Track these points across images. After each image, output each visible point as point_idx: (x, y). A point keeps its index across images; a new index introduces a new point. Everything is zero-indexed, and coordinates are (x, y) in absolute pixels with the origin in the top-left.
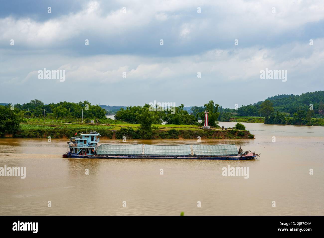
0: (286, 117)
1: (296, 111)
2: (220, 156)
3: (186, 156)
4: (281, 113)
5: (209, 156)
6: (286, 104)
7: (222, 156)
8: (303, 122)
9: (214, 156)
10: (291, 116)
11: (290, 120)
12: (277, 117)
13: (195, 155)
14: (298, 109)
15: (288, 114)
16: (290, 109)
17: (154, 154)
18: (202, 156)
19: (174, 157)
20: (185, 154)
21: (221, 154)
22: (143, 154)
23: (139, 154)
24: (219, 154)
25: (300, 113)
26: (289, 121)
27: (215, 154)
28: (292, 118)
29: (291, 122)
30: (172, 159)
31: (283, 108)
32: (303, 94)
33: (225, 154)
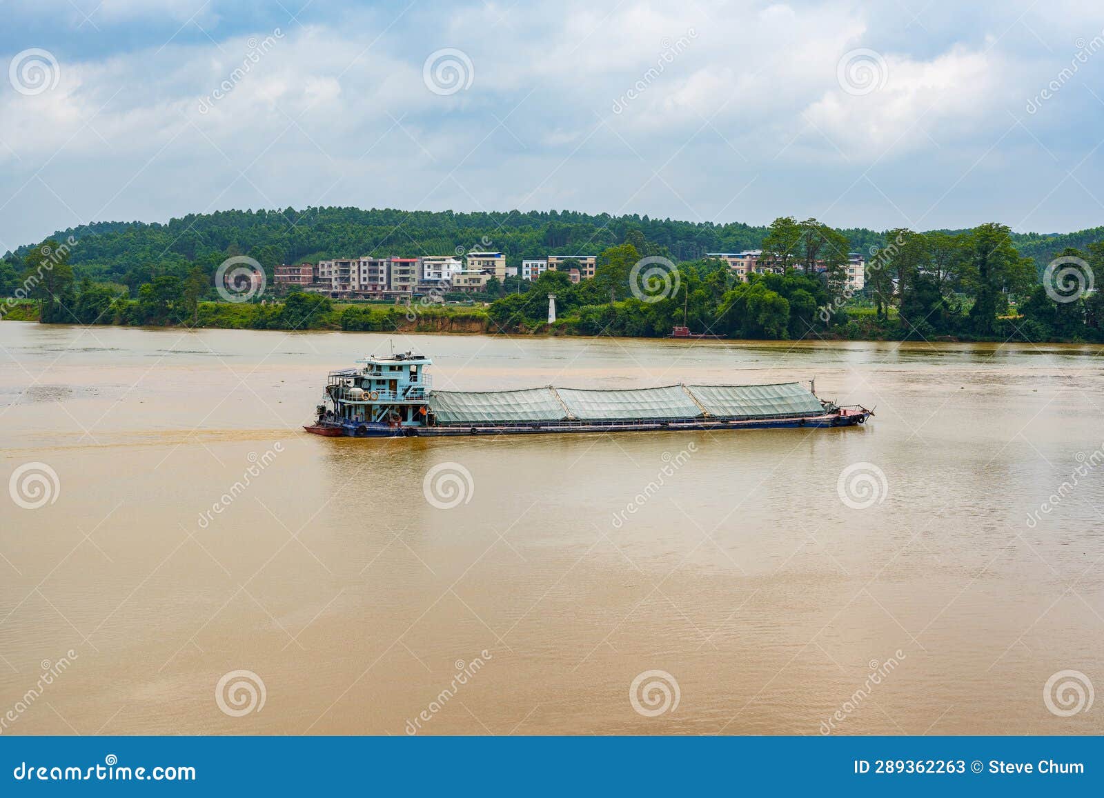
0: (114, 300)
1: (150, 280)
4: (98, 286)
6: (115, 254)
8: (170, 316)
10: (132, 296)
11: (129, 310)
12: (84, 299)
14: (156, 272)
15: (124, 289)
16: (130, 272)
25: (160, 286)
26: (124, 313)
28: (134, 302)
29: (130, 315)
31: (105, 268)
32: (173, 221)
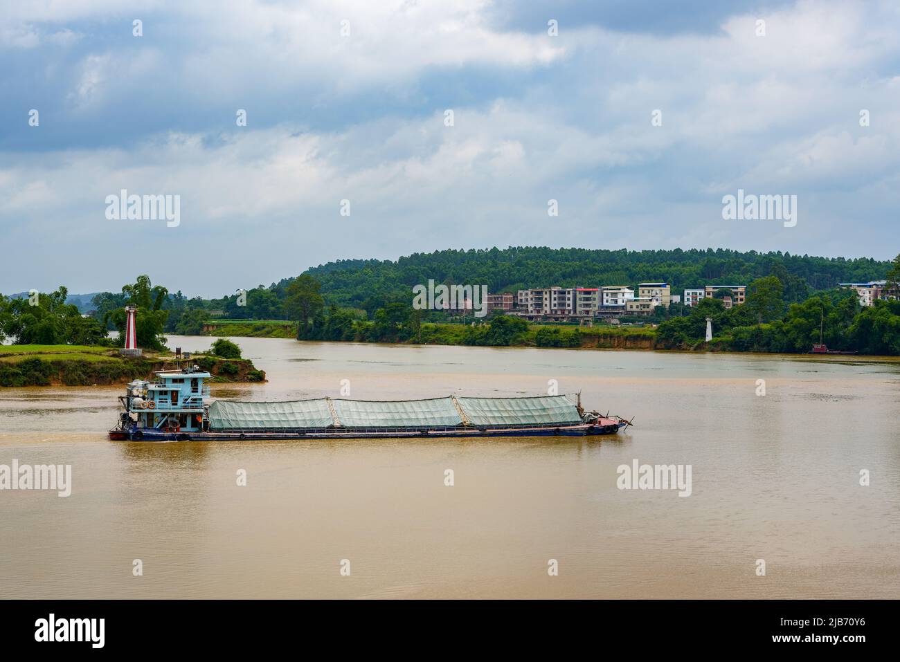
0: (355, 322)
1: (383, 306)
2: (536, 425)
3: (450, 428)
4: (343, 311)
5: (510, 427)
6: (356, 285)
7: (540, 427)
8: (399, 334)
9: (521, 426)
10: (369, 319)
11: (367, 329)
12: (332, 321)
13: (472, 427)
14: (389, 299)
15: (363, 313)
16: (368, 299)
17: (366, 424)
18: (491, 427)
19: (419, 433)
20: (447, 423)
21: (539, 421)
22: (336, 424)
23: (326, 424)
24: (532, 422)
25: (392, 311)
26: (363, 332)
27: (524, 422)
28: (371, 323)
29: (368, 334)
30: (415, 436)
31: (348, 296)
32: (402, 259)
33: (547, 421)
